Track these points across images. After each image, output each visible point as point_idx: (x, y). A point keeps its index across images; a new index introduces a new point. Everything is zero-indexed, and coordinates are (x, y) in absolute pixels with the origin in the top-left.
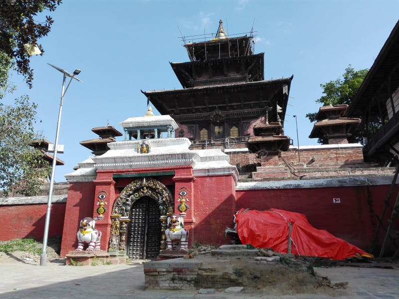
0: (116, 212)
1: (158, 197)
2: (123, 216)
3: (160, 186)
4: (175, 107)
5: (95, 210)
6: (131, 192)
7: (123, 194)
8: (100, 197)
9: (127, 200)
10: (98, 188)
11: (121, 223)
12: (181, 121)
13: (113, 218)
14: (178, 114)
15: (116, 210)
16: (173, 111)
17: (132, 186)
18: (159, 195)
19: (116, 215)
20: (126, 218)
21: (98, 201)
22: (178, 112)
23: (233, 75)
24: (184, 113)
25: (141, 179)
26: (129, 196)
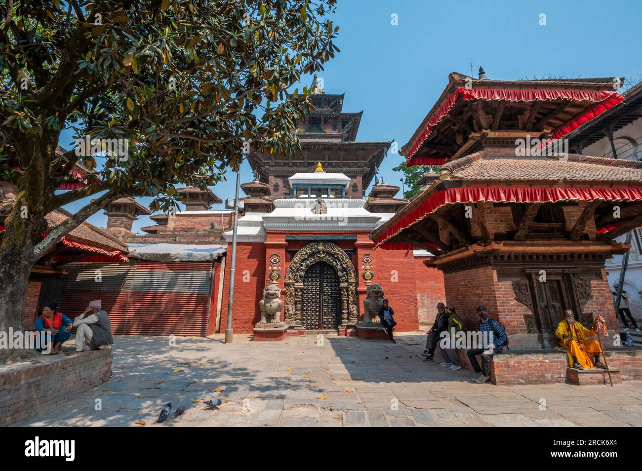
0: (290, 278)
1: (336, 262)
2: (297, 282)
3: (339, 251)
4: (271, 160)
5: (267, 276)
6: (306, 257)
7: (298, 258)
8: (272, 260)
9: (301, 265)
10: (269, 252)
11: (296, 290)
12: (275, 174)
13: (287, 285)
14: (273, 166)
15: (290, 275)
16: (268, 163)
17: (307, 250)
18: (337, 261)
19: (291, 281)
20: (300, 285)
21: (271, 265)
22: (274, 164)
23: (329, 131)
24: (280, 166)
25: (317, 242)
26: (303, 261)
